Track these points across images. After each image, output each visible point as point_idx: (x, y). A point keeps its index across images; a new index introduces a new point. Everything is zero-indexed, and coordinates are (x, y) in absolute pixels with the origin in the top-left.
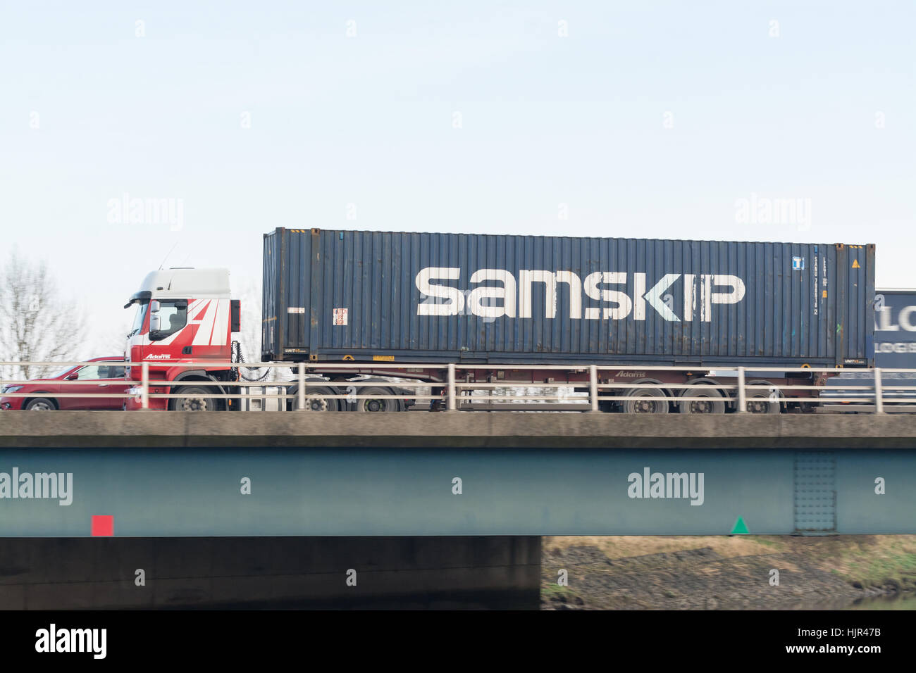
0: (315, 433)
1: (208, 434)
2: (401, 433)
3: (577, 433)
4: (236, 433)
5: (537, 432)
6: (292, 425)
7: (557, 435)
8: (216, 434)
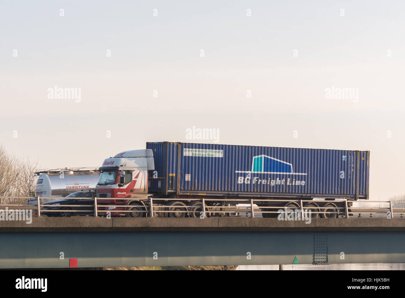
0: (158, 226)
1: (120, 226)
2: (188, 226)
3: (248, 226)
4: (130, 226)
5: (235, 225)
6: (150, 223)
7: (241, 226)
8: (123, 226)
